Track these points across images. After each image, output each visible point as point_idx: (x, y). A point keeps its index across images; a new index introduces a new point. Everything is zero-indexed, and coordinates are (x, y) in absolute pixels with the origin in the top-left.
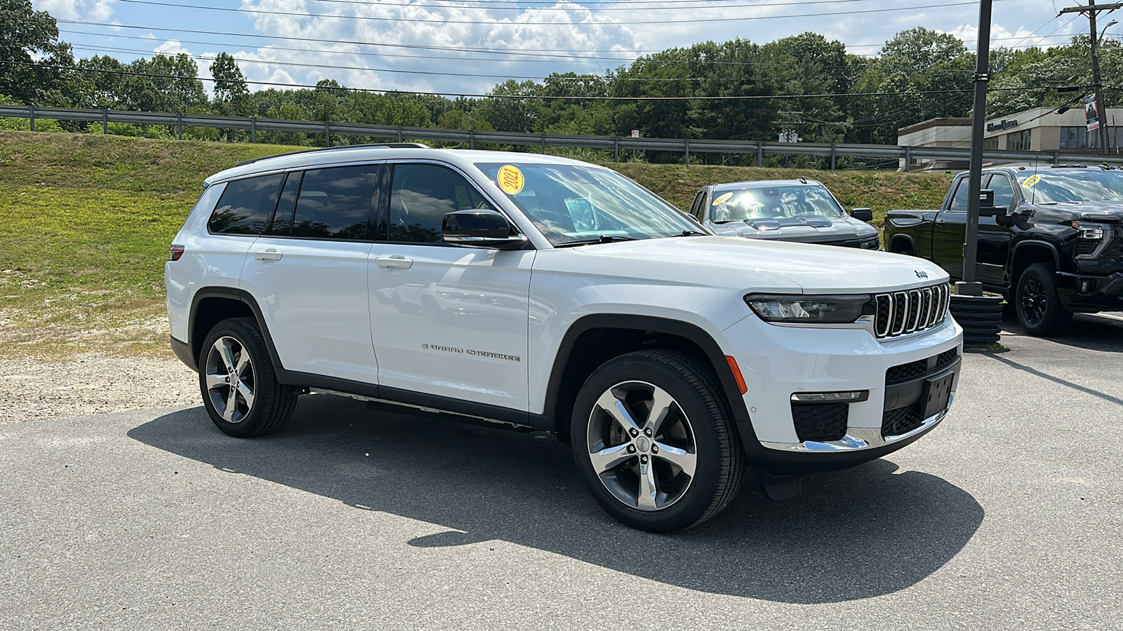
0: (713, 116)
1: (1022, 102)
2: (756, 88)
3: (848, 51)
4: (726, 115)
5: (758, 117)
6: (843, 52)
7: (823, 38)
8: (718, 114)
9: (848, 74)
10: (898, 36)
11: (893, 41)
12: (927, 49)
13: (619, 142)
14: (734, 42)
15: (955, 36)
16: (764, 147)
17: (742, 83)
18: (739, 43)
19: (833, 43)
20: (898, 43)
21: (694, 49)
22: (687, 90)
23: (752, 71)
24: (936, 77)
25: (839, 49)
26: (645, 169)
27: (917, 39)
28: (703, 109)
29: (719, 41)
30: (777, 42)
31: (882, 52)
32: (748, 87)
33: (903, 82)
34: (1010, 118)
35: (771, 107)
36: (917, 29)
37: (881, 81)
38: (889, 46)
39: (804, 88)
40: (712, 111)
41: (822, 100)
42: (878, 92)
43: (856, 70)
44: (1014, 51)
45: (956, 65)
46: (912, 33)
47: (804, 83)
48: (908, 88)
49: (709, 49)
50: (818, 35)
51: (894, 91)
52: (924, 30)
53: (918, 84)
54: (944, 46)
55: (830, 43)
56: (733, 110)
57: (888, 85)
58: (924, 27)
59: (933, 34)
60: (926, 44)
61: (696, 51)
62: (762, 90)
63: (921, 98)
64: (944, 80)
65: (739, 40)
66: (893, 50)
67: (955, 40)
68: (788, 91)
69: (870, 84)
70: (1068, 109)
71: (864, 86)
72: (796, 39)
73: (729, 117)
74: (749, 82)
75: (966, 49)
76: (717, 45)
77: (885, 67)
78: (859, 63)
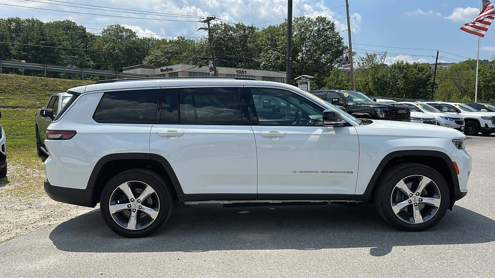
0: (26, 54)
1: (163, 60)
2: (47, 43)
3: (87, 31)
4: (33, 55)
5: (50, 56)
6: (85, 31)
7: (75, 23)
8: (28, 54)
9: (88, 40)
10: (109, 27)
11: (107, 29)
12: (121, 34)
13: (46, 68)
14: (31, 20)
15: (132, 30)
16: (119, 75)
17: (40, 40)
18: (34, 21)
19: (80, 26)
20: (109, 30)
21: (9, 20)
22: (8, 40)
23: (44, 35)
24: (127, 46)
25: (84, 29)
26: (65, 82)
27: (117, 29)
28: (19, 51)
29: (23, 18)
30: (52, 23)
31: (102, 33)
32: (43, 42)
33: (113, 48)
34: (169, 67)
35: (56, 53)
36: (117, 25)
37: (104, 46)
38: (105, 31)
39: (71, 45)
40: (25, 52)
41: (80, 52)
42: (103, 51)
43: (92, 40)
44: (156, 39)
45: (134, 42)
46: (115, 27)
47: (71, 43)
48: (116, 50)
49: (18, 21)
50: (72, 22)
51: (110, 51)
52: (120, 26)
53: (119, 49)
54: (128, 34)
55: (79, 26)
56: (36, 52)
57: (107, 48)
58: (120, 25)
59: (124, 28)
60: (121, 32)
61: (10, 21)
62: (50, 44)
63: (122, 55)
64: (131, 48)
65: (33, 19)
66: (107, 33)
67: (132, 32)
68: (64, 46)
69: (99, 46)
70: (203, 66)
71: (96, 47)
72: (62, 23)
73: (35, 56)
74: (43, 40)
75: (137, 36)
76: (22, 20)
77: (105, 40)
78: (93, 37)
